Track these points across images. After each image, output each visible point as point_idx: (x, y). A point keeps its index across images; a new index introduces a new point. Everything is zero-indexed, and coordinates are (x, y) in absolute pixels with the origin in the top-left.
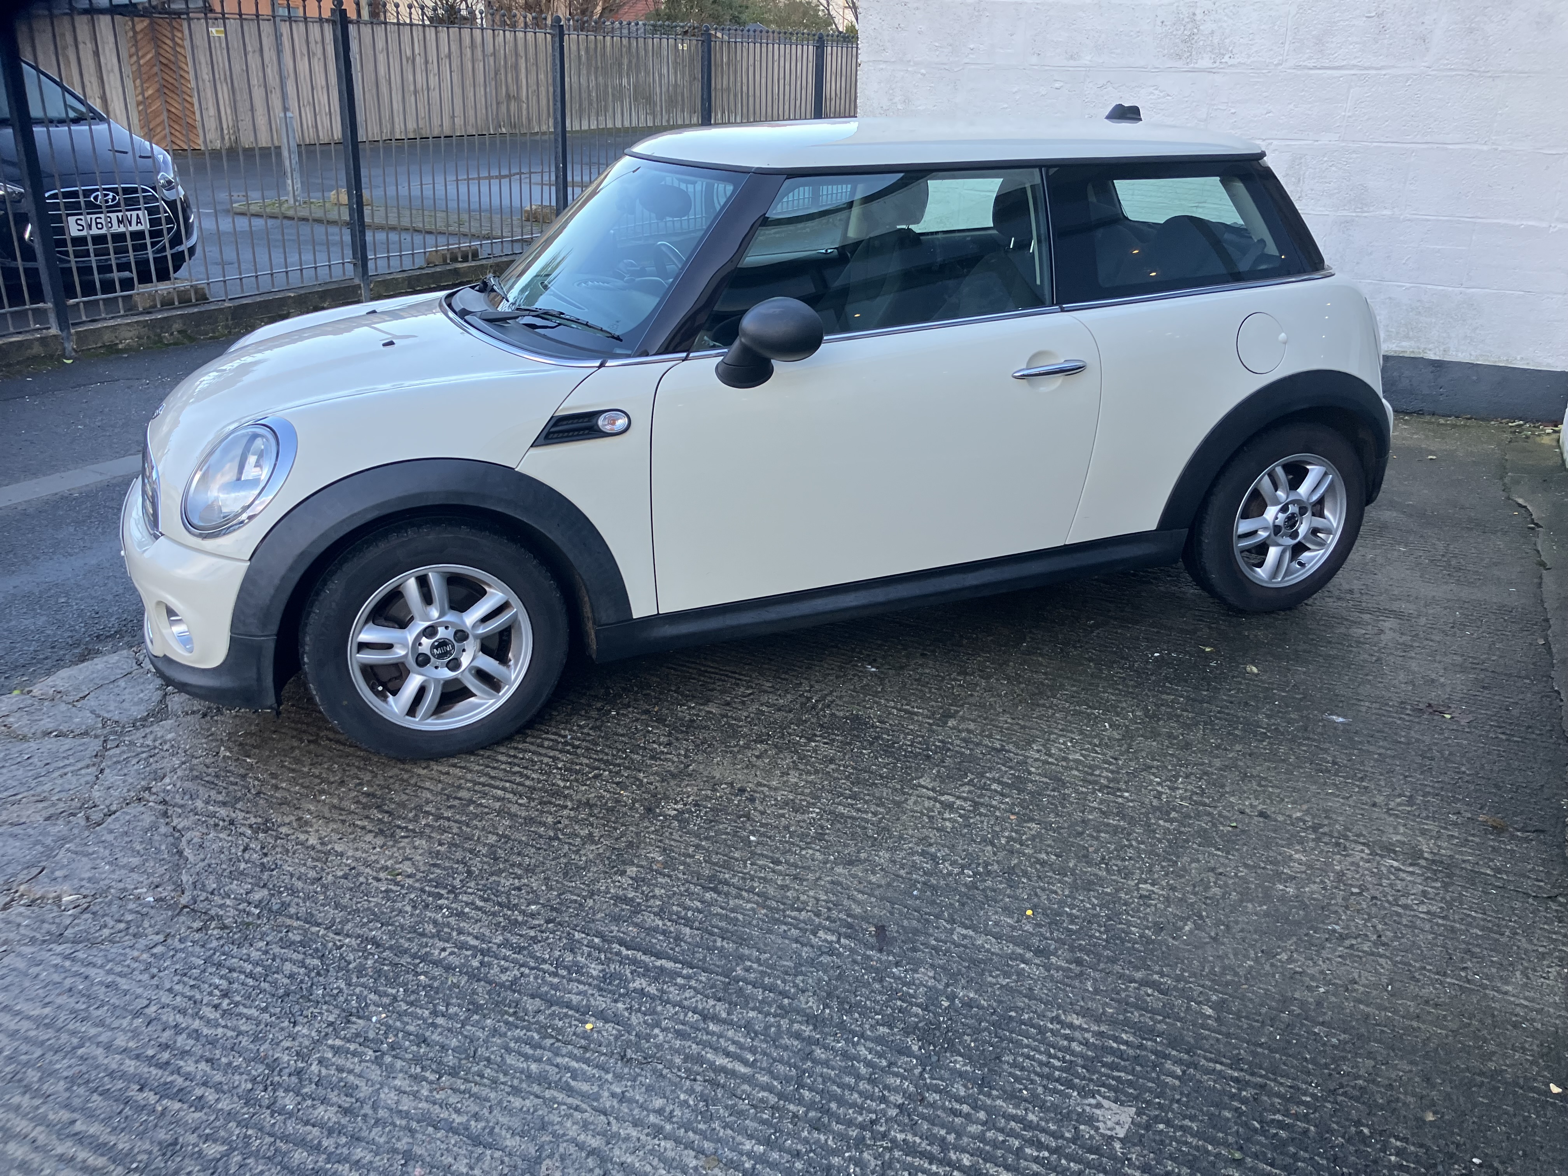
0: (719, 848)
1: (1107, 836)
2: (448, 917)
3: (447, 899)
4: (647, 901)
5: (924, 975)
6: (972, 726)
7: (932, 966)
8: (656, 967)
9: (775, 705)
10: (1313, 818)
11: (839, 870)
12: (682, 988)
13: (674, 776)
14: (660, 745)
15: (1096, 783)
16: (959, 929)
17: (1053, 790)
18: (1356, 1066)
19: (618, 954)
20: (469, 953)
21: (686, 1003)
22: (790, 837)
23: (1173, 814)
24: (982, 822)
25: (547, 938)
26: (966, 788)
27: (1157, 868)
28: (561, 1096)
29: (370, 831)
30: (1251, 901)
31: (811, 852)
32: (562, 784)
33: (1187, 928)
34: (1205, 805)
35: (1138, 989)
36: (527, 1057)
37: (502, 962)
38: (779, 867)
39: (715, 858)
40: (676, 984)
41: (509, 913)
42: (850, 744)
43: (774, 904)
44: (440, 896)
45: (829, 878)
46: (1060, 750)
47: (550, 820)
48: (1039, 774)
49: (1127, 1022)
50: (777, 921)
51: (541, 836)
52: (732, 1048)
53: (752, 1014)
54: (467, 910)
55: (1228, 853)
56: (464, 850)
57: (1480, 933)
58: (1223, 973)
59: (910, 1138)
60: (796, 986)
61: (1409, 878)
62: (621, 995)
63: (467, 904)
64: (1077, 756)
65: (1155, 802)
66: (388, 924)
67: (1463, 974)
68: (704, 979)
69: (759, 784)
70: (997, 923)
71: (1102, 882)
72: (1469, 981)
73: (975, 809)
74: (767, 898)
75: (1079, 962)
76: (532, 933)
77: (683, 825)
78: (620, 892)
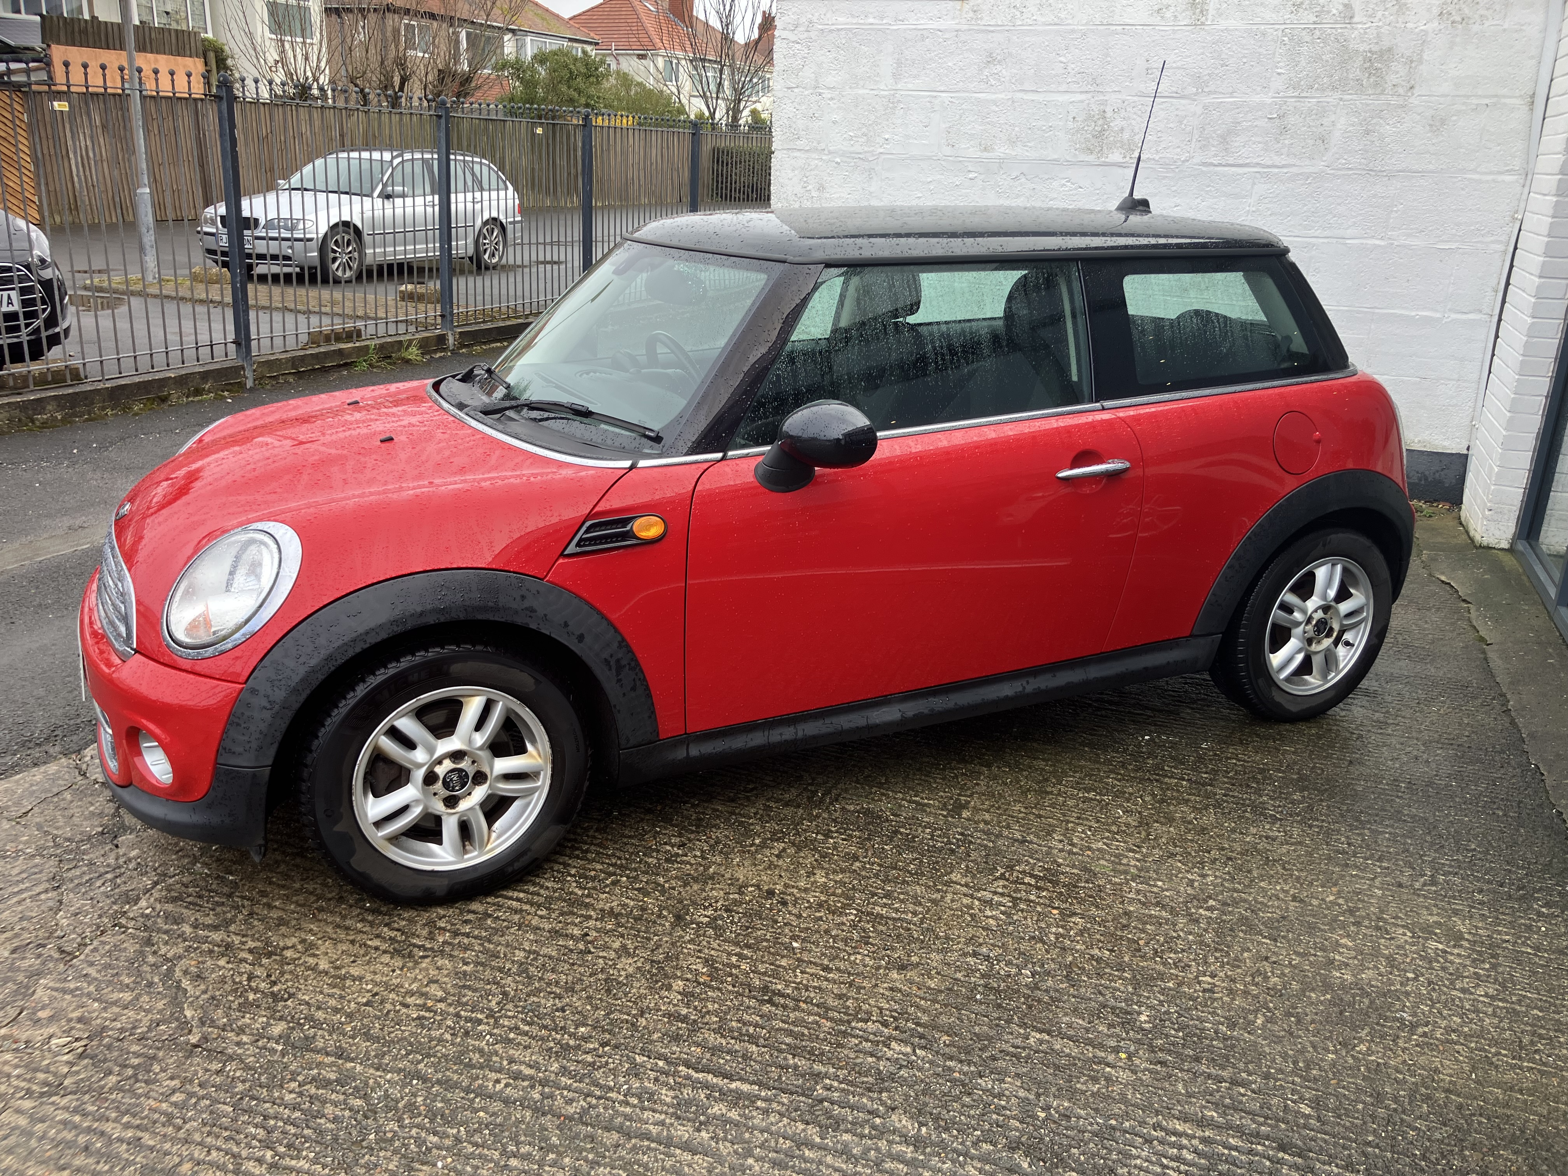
0: (763, 956)
1: (1153, 928)
2: (493, 1045)
3: (488, 1024)
4: (703, 1017)
5: (1010, 1084)
6: (987, 817)
7: (1017, 1075)
8: (731, 1091)
9: (781, 800)
10: (1346, 901)
11: (894, 975)
12: (766, 1112)
13: (695, 879)
14: (673, 846)
15: (1126, 872)
16: (1033, 1034)
17: (1087, 882)
18: (1464, 1159)
19: (688, 1077)
20: (526, 1083)
21: (773, 1128)
22: (834, 942)
23: (1211, 902)
24: (1025, 918)
25: (607, 1063)
26: (1001, 883)
27: (1211, 960)
29: (385, 952)
30: (1313, 990)
31: (859, 957)
32: (580, 893)
33: (1259, 1021)
34: (1235, 890)
35: (1229, 1089)
37: (565, 1093)
38: (831, 975)
39: (761, 968)
40: (757, 1108)
41: (558, 1037)
42: (869, 839)
43: (836, 1015)
44: (479, 1022)
45: (886, 985)
46: (1082, 839)
47: (577, 932)
48: (1068, 866)
49: (1229, 1126)
50: (845, 1034)
51: (571, 951)
53: (846, 1137)
54: (512, 1035)
55: (1275, 940)
56: (492, 968)
57: (1541, 1014)
58: (1308, 1068)
60: (883, 1104)
61: (1457, 961)
62: (701, 1123)
63: (511, 1029)
64: (1100, 845)
65: (1190, 891)
66: (428, 1056)
67: (1537, 1057)
68: (785, 1101)
69: (786, 886)
70: (1070, 1026)
71: (1161, 976)
72: (1545, 1064)
73: (1015, 906)
74: (828, 1009)
75: (1163, 1063)
76: (589, 1058)
77: (719, 932)
78: (671, 1008)
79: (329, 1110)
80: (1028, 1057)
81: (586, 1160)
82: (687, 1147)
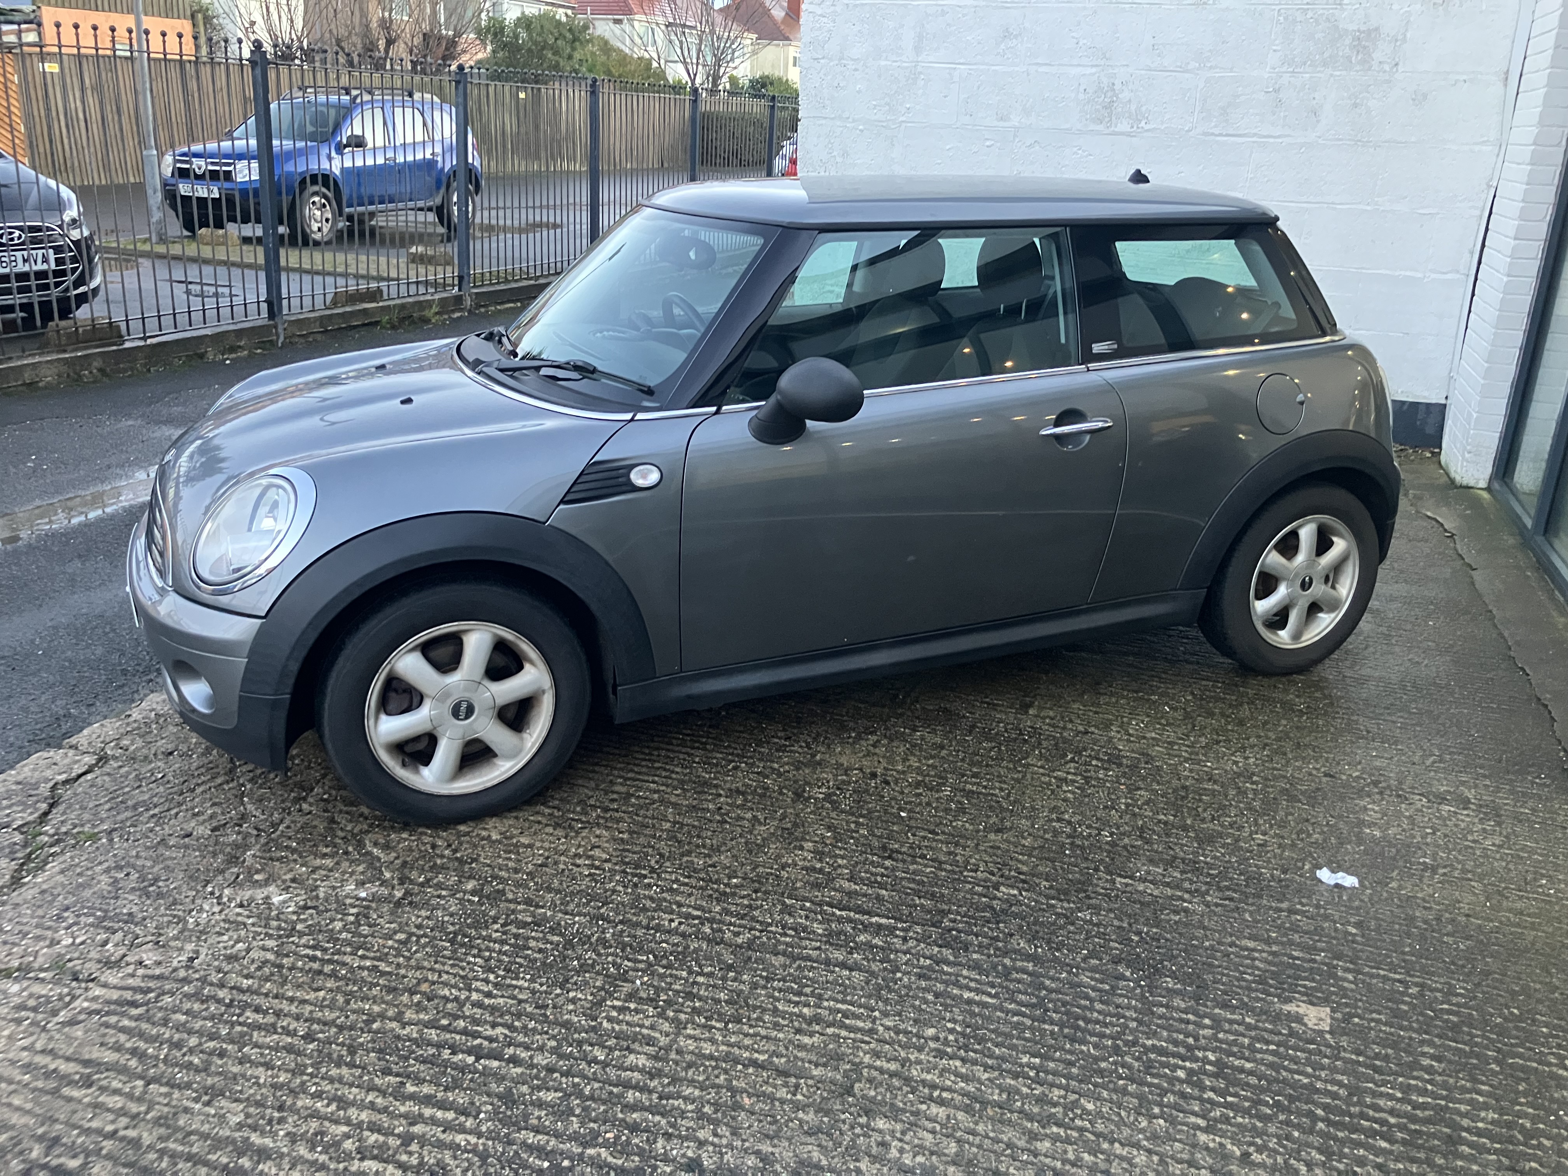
0: (877, 824)
1: (1208, 798)
2: (660, 893)
3: (652, 878)
4: (835, 870)
5: (1105, 916)
6: (1051, 713)
7: (1110, 909)
8: (872, 924)
10: (1370, 776)
11: (992, 836)
12: (905, 940)
13: (806, 765)
14: (779, 739)
15: (1179, 756)
16: (1118, 879)
17: (1146, 763)
18: (1488, 963)
19: (833, 914)
20: (696, 922)
21: (914, 951)
22: (936, 812)
23: (1255, 778)
24: (1098, 792)
25: (762, 905)
26: (1072, 765)
27: (1261, 822)
28: (844, 1033)
29: (547, 825)
31: (960, 823)
32: (707, 776)
34: (1274, 769)
35: (1289, 916)
36: (797, 1004)
37: (731, 928)
38: (939, 837)
39: (877, 832)
40: (897, 936)
41: (715, 886)
42: (951, 732)
43: (949, 867)
44: (645, 877)
45: (986, 844)
46: (1137, 730)
47: (711, 806)
48: (1128, 751)
49: (1291, 943)
50: (959, 881)
51: (710, 821)
52: (973, 984)
53: (976, 956)
54: (675, 886)
55: (1313, 807)
56: (645, 835)
59: (1155, 1042)
60: (1003, 932)
62: (852, 948)
63: (673, 882)
64: (1153, 734)
65: (1236, 769)
66: (607, 903)
68: (919, 931)
69: (885, 769)
70: (1148, 873)
71: (1221, 835)
72: (1549, 895)
73: (1087, 783)
74: (941, 863)
75: (1231, 899)
76: (746, 902)
77: (835, 806)
78: (807, 864)
79: (532, 943)
80: (1117, 896)
81: (761, 976)
82: (843, 965)
